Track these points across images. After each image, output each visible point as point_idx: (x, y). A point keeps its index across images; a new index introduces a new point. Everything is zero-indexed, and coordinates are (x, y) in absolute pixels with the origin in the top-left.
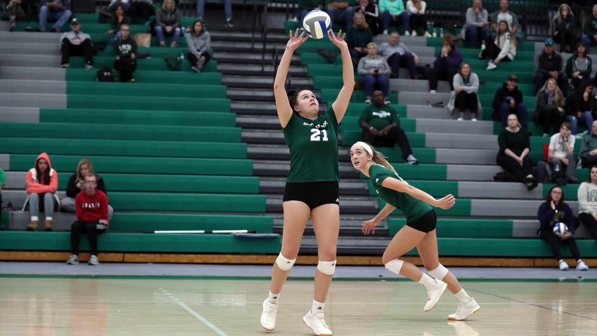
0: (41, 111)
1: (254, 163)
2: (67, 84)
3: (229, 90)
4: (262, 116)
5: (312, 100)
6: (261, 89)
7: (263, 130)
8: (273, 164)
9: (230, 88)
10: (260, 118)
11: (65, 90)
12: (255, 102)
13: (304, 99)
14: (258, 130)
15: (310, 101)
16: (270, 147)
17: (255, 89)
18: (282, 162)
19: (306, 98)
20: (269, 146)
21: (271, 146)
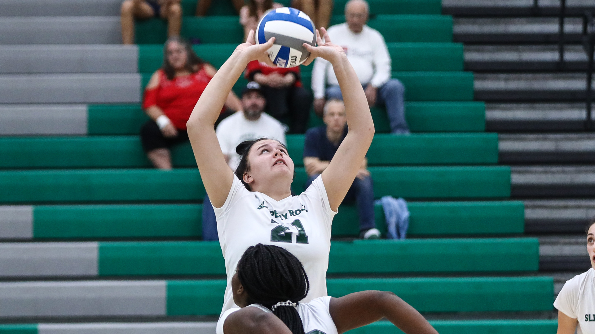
0: (91, 113)
1: (527, 207)
2: (141, 52)
3: (469, 51)
4: (537, 105)
5: (276, 155)
6: (535, 47)
7: (541, 136)
8: (566, 207)
9: (471, 47)
10: (533, 108)
11: (134, 65)
12: (523, 76)
13: (262, 153)
14: (531, 136)
15: (274, 157)
16: (558, 172)
17: (520, 47)
18: (584, 203)
19: (264, 152)
20: (555, 169)
21: (560, 168)
